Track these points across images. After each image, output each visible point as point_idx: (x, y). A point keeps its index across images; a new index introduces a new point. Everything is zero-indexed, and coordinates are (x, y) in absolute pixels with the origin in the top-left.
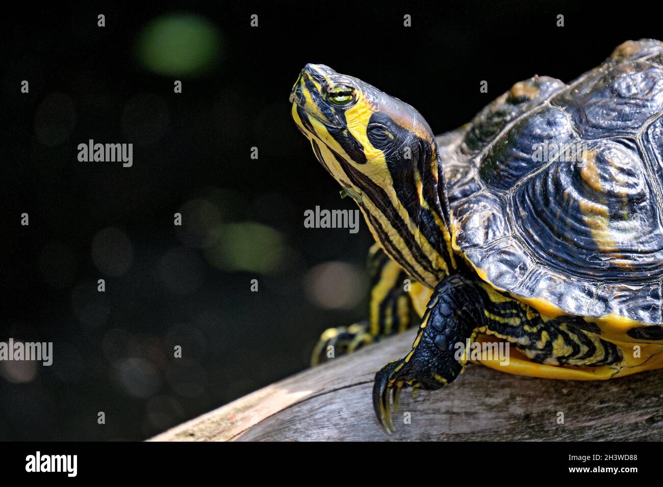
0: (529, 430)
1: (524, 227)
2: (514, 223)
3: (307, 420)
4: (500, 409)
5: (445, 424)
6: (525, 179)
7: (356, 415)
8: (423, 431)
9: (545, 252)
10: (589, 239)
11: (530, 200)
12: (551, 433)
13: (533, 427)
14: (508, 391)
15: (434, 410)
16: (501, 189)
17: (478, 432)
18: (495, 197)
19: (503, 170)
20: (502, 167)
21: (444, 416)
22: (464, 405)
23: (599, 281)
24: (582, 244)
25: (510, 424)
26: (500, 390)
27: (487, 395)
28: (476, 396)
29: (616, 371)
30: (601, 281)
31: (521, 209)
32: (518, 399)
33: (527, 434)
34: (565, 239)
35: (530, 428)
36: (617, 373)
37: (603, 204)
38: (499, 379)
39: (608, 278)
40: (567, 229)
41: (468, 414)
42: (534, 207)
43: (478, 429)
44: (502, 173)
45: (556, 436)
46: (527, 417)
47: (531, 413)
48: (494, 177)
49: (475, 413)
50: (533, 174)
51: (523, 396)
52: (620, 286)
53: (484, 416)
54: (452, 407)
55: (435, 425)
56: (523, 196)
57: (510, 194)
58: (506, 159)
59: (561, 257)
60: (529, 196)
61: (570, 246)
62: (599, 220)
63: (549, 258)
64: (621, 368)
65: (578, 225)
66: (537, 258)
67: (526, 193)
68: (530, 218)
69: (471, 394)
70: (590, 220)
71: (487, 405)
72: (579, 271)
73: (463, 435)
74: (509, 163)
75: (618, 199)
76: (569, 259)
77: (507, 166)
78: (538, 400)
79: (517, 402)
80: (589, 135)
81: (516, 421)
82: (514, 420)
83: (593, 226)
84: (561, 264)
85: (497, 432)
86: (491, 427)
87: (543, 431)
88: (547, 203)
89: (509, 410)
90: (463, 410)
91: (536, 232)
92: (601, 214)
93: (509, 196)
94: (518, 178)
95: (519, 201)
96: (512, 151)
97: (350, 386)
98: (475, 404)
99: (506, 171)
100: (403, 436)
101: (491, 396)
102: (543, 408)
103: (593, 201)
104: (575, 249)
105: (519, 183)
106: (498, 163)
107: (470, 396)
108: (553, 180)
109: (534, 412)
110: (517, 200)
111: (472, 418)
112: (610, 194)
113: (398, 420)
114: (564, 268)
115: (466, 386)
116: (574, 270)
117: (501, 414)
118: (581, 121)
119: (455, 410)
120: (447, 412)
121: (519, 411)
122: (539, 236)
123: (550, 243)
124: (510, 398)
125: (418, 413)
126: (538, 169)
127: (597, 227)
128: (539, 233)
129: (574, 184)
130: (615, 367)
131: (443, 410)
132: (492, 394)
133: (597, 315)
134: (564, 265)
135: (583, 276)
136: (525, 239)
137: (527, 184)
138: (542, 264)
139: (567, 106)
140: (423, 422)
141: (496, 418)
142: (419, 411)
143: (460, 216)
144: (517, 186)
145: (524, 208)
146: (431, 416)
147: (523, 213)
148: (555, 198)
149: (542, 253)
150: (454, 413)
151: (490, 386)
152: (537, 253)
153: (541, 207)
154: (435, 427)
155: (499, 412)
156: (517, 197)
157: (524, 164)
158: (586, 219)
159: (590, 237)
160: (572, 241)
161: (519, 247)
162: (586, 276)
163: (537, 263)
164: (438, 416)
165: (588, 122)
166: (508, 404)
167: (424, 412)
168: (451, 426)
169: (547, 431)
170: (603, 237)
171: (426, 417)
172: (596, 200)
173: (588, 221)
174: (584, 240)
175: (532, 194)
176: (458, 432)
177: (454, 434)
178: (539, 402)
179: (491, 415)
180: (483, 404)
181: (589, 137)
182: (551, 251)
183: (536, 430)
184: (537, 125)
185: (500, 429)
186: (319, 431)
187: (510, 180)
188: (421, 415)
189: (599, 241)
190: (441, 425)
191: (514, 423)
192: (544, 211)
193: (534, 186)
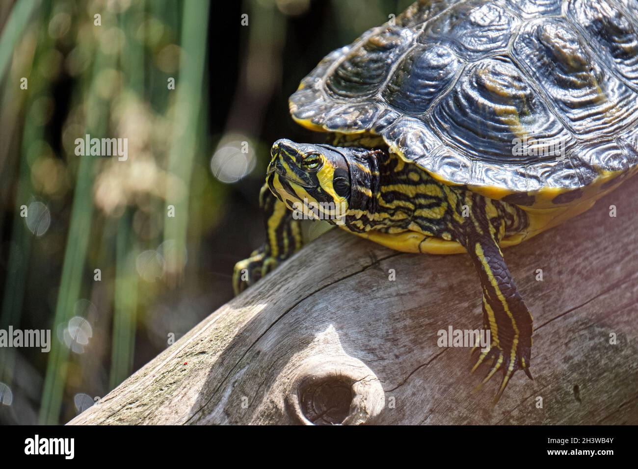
0: (456, 297)
1: (450, 136)
2: (441, 134)
3: (308, 319)
4: (431, 286)
5: (399, 304)
6: (437, 100)
7: (339, 309)
8: (387, 312)
9: (476, 151)
10: (510, 133)
11: (448, 115)
12: (472, 296)
13: (458, 294)
14: (430, 272)
15: (388, 295)
16: (419, 112)
17: (423, 305)
18: (416, 119)
19: (415, 98)
20: (414, 95)
21: (396, 298)
22: (406, 288)
23: (525, 164)
24: (506, 138)
25: (442, 295)
26: (425, 272)
27: (418, 277)
28: (411, 280)
29: (524, 236)
30: (527, 164)
31: (443, 123)
32: (439, 275)
33: (456, 300)
34: (491, 138)
35: (456, 295)
36: (525, 237)
37: (511, 105)
38: (419, 264)
39: (531, 160)
40: (489, 130)
41: (411, 293)
42: (453, 120)
43: (422, 303)
44: (415, 100)
45: (477, 298)
46: (451, 288)
47: (453, 284)
48: (408, 104)
49: (416, 292)
50: (442, 96)
51: (441, 273)
52: (541, 165)
53: (421, 293)
54: (399, 290)
55: (393, 306)
56: (441, 113)
57: (428, 114)
58: (415, 89)
59: (490, 152)
60: (446, 113)
61: (496, 142)
62: (512, 118)
63: (481, 155)
64: (527, 233)
65: (498, 125)
66: (470, 156)
67: (443, 111)
68: (452, 128)
69: (407, 278)
70: (506, 119)
71: (421, 285)
72: (509, 159)
73: (414, 310)
74: (420, 91)
75: (521, 100)
76: (497, 152)
77: (418, 93)
78: (453, 273)
79: (440, 278)
80: (473, 59)
81: (445, 292)
82: (443, 292)
83: (510, 123)
84: (492, 157)
85: (435, 302)
86: (430, 299)
87: (466, 295)
88: (465, 114)
89: (437, 284)
90: (407, 291)
91: (463, 138)
92: (512, 113)
93: (428, 116)
94: (430, 101)
95: (438, 117)
96: (419, 82)
97: (319, 290)
98: (413, 285)
99: (418, 98)
100: (377, 318)
101: (421, 278)
102: (459, 279)
103: (503, 104)
104: (501, 144)
105: (433, 104)
106: (408, 93)
107: (406, 280)
108: (463, 96)
109: (454, 282)
110: (437, 117)
111: (415, 296)
112: (515, 97)
113: (369, 307)
114: (496, 159)
115: (400, 273)
116: (504, 159)
117: (433, 289)
118: (460, 50)
119: (402, 292)
120: (397, 295)
121: (444, 284)
122: (466, 140)
123: (478, 143)
124: (433, 276)
125: (379, 299)
126: (445, 91)
127: (513, 123)
128: (465, 137)
129: (483, 96)
130: (522, 233)
131: (394, 294)
132: (420, 276)
133: (536, 189)
134: (495, 158)
135: (513, 162)
136: (455, 144)
137: (441, 104)
138: (476, 160)
139: (440, 42)
140: (384, 305)
141: (431, 293)
142: (379, 297)
143: (396, 138)
144: (433, 107)
145: (445, 122)
146: (388, 299)
147: (446, 126)
148: (471, 109)
149: (474, 152)
150: (402, 295)
151: (416, 270)
152: (470, 153)
153: (461, 118)
154: (394, 307)
155: (431, 287)
156: (436, 115)
157: (432, 90)
158: (503, 119)
159: (510, 132)
160: (497, 137)
161: (453, 151)
162: (515, 162)
163: (473, 160)
164: (392, 299)
165: (467, 49)
166: (434, 281)
167: (382, 298)
168: (403, 304)
169: (469, 295)
170: (519, 130)
171: (384, 301)
172: (505, 103)
173: (505, 120)
174: (506, 135)
175: (449, 110)
176: (410, 308)
177: (408, 310)
178: (454, 276)
179: (426, 291)
180: (417, 284)
181: (475, 60)
182: (481, 149)
183: (462, 296)
184: (431, 59)
185: (437, 300)
186: (323, 325)
187: (424, 104)
188: (382, 300)
189: (518, 134)
190: (397, 305)
191: (444, 294)
192: (464, 121)
193: (448, 104)
